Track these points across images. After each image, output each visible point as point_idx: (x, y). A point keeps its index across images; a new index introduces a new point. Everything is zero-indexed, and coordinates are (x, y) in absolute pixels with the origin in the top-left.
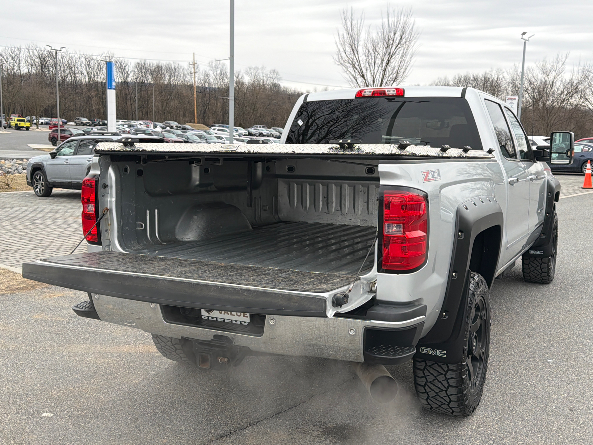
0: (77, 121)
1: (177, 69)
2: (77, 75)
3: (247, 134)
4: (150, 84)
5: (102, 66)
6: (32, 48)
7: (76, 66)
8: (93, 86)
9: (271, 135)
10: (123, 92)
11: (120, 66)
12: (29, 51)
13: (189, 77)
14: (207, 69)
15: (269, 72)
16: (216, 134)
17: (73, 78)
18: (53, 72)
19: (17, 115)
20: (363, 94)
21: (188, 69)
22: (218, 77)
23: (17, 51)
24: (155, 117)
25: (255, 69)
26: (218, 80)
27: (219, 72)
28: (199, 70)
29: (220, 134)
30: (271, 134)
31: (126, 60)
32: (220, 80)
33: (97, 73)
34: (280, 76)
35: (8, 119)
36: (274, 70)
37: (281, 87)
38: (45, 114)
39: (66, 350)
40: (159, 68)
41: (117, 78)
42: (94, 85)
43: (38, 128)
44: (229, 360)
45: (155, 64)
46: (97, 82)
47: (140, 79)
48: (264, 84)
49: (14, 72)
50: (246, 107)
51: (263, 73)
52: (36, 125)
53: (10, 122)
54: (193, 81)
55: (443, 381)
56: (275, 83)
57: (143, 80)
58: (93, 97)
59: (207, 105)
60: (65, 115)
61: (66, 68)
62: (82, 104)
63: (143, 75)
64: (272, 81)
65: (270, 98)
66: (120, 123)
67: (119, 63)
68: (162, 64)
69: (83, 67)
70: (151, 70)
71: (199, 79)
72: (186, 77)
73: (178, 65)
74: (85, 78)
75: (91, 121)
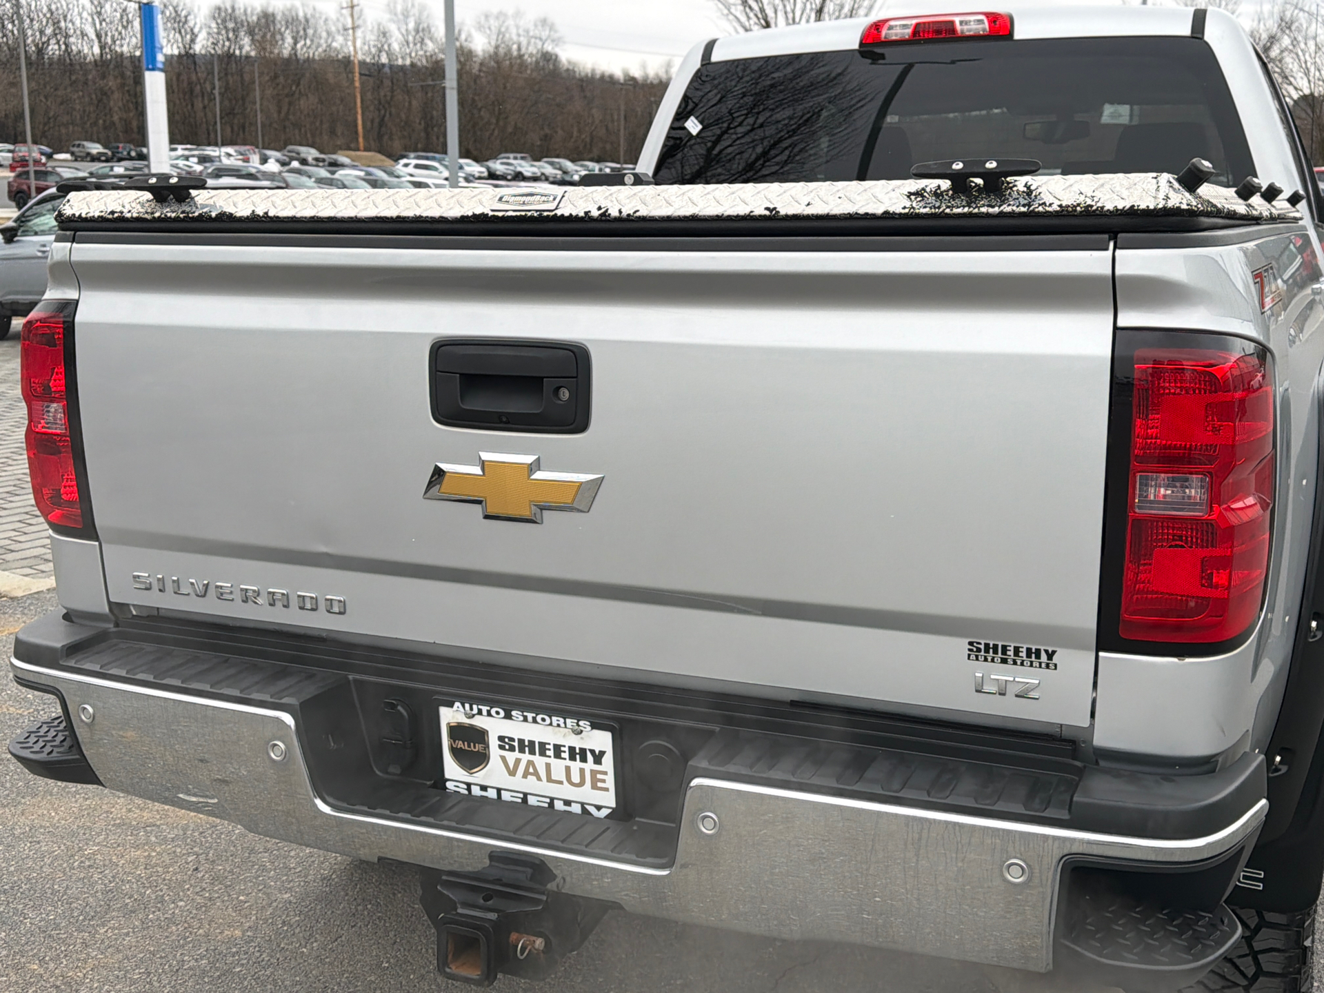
0: (75, 149)
1: (312, 21)
2: (72, 40)
3: (486, 174)
4: (248, 57)
5: (130, 16)
7: (69, 17)
8: (112, 66)
9: (543, 178)
10: (184, 77)
11: (174, 15)
13: (340, 39)
14: (384, 18)
15: (532, 23)
16: (411, 175)
17: (63, 47)
18: (13, 34)
20: (884, 32)
21: (338, 20)
22: (411, 39)
24: (263, 136)
25: (498, 18)
26: (411, 45)
27: (411, 25)
28: (365, 22)
29: (421, 176)
30: (543, 174)
32: (415, 44)
33: (120, 33)
34: (558, 34)
36: (545, 20)
37: (560, 62)
39: (22, 819)
40: (267, 19)
41: (169, 46)
42: (113, 62)
44: (548, 943)
45: (259, 9)
46: (122, 54)
47: (223, 45)
48: (522, 52)
50: (480, 110)
51: (517, 27)
54: (352, 49)
55: (1240, 957)
56: (547, 53)
57: (229, 48)
58: (113, 92)
59: (387, 106)
60: (46, 137)
61: (44, 23)
62: (87, 109)
63: (231, 35)
64: (539, 46)
65: (536, 88)
66: (180, 152)
67: (171, 8)
68: (274, 7)
69: (87, 20)
70: (248, 23)
71: (364, 44)
72: (333, 38)
73: (314, 9)
74: (92, 47)
75: (109, 149)
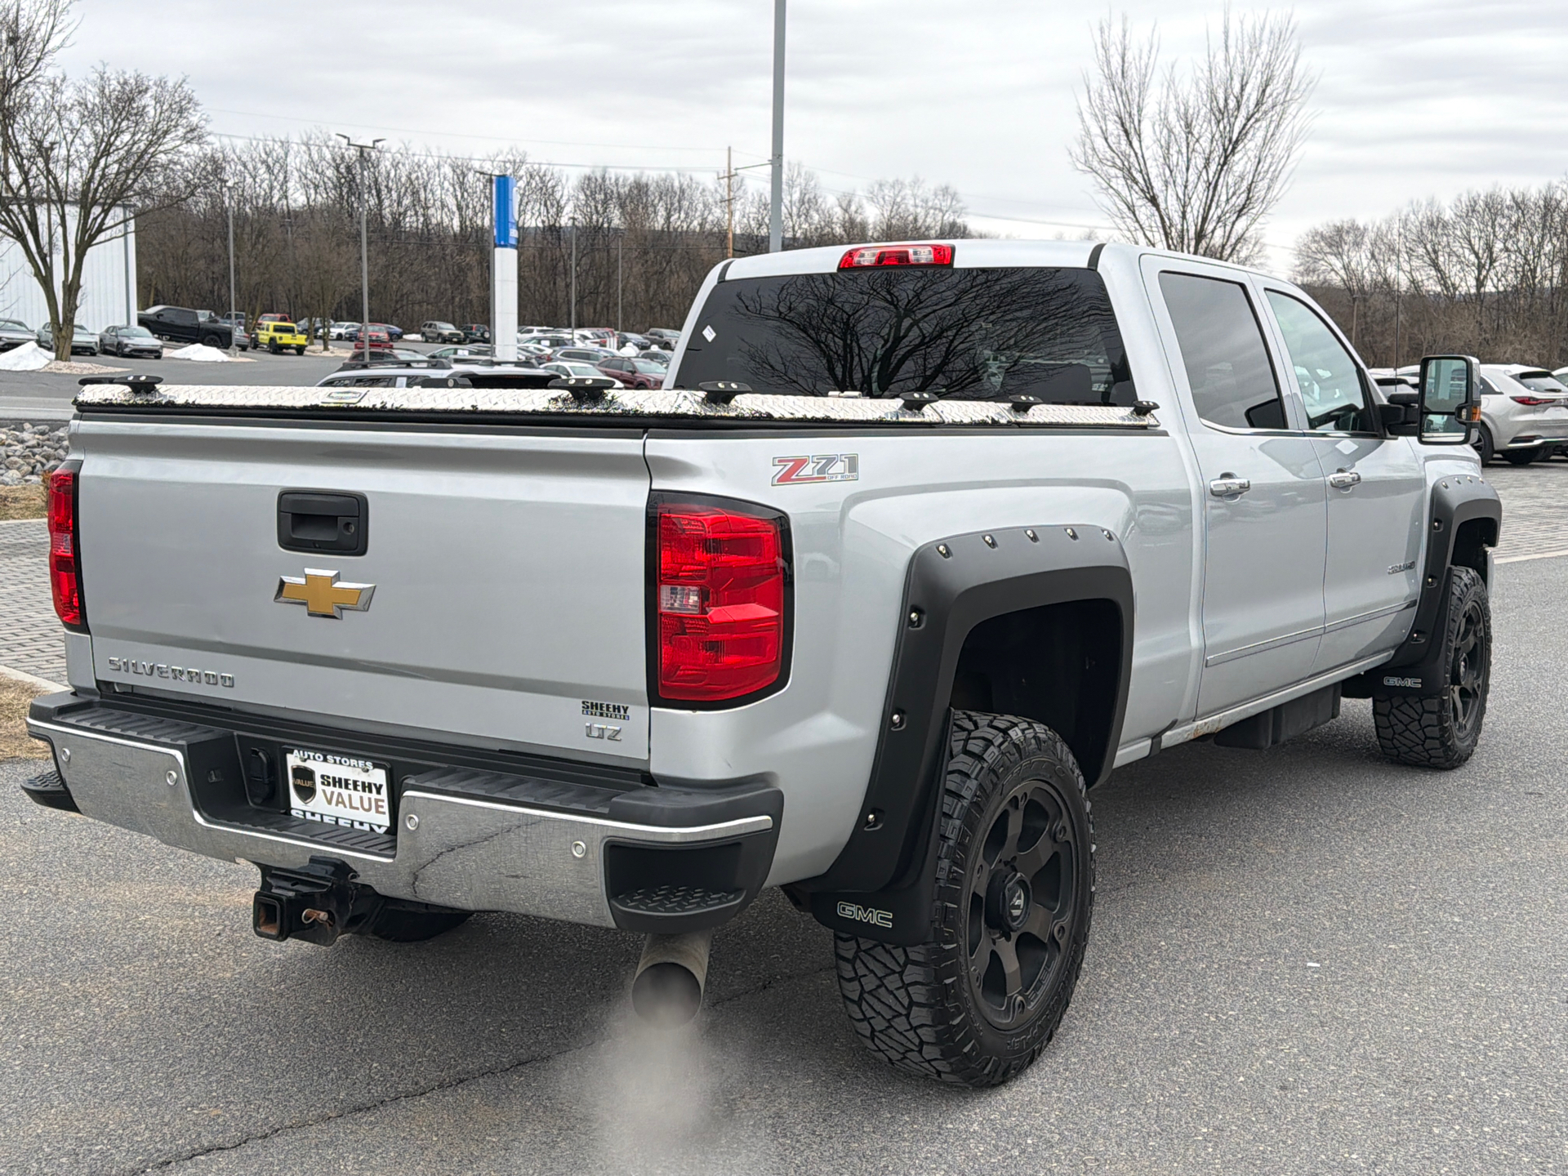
0: (426, 329)
1: (688, 191)
2: (431, 211)
4: (616, 230)
6: (318, 142)
7: (429, 187)
12: (309, 149)
13: (717, 212)
15: (932, 192)
17: (421, 219)
18: (370, 204)
19: (278, 315)
20: (856, 259)
21: (716, 191)
22: (795, 210)
23: (280, 150)
24: (623, 317)
25: (893, 187)
26: (795, 218)
27: (796, 196)
28: (745, 192)
31: (557, 169)
32: (799, 216)
33: (483, 206)
34: (961, 205)
35: (252, 328)
36: (947, 188)
38: (349, 314)
40: (640, 189)
41: (533, 218)
42: (470, 236)
43: (326, 349)
45: (632, 179)
46: (483, 228)
47: (592, 218)
48: (919, 224)
49: (272, 204)
51: (915, 196)
52: (321, 342)
53: (257, 334)
54: (728, 222)
55: (897, 989)
56: (954, 224)
57: (597, 221)
58: (470, 269)
60: (397, 316)
61: (403, 193)
62: (443, 286)
63: (600, 207)
64: (939, 218)
66: (530, 334)
67: (537, 178)
68: (648, 177)
69: (448, 190)
70: (619, 194)
71: (744, 216)
72: (710, 210)
73: (691, 179)
74: (452, 219)
75: (462, 331)
